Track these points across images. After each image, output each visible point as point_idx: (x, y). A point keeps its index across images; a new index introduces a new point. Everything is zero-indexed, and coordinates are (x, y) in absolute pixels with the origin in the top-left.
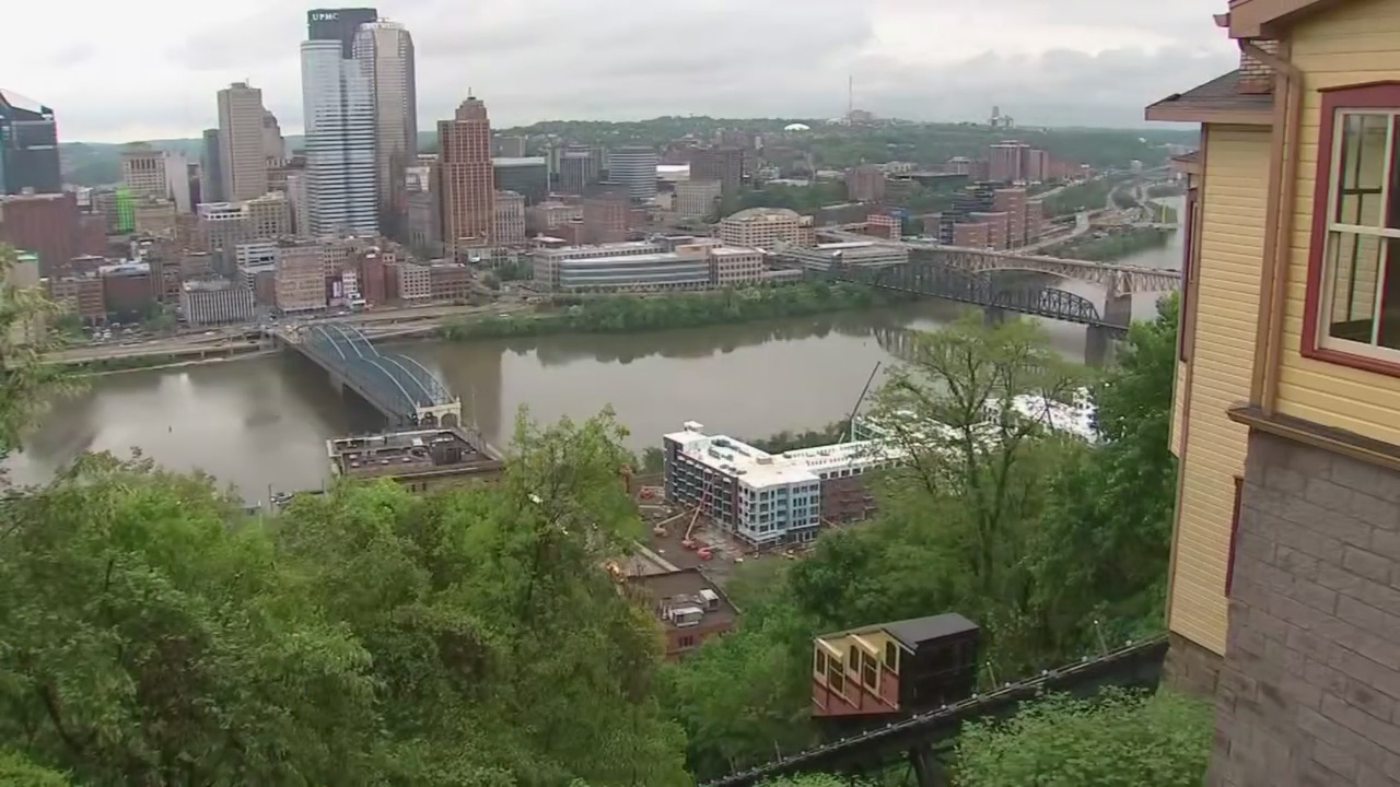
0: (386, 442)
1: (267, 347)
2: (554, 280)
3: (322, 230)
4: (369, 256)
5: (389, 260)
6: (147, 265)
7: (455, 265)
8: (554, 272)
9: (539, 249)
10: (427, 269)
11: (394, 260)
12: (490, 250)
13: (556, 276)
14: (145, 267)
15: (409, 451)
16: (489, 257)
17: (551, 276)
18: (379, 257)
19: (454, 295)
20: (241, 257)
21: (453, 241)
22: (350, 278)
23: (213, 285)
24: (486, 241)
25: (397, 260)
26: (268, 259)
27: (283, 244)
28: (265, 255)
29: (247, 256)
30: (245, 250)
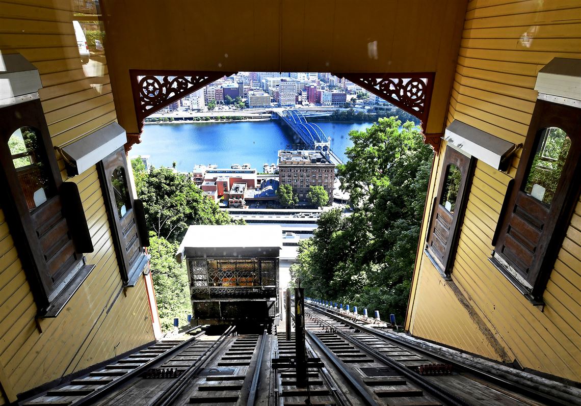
0: (298, 153)
1: (274, 117)
4: (312, 87)
5: (319, 89)
7: (341, 93)
10: (331, 93)
11: (321, 89)
12: (356, 88)
14: (237, 86)
16: (355, 90)
18: (315, 87)
19: (340, 104)
22: (305, 94)
26: (278, 85)
27: (282, 80)
28: (278, 84)
29: (272, 84)
30: (272, 82)
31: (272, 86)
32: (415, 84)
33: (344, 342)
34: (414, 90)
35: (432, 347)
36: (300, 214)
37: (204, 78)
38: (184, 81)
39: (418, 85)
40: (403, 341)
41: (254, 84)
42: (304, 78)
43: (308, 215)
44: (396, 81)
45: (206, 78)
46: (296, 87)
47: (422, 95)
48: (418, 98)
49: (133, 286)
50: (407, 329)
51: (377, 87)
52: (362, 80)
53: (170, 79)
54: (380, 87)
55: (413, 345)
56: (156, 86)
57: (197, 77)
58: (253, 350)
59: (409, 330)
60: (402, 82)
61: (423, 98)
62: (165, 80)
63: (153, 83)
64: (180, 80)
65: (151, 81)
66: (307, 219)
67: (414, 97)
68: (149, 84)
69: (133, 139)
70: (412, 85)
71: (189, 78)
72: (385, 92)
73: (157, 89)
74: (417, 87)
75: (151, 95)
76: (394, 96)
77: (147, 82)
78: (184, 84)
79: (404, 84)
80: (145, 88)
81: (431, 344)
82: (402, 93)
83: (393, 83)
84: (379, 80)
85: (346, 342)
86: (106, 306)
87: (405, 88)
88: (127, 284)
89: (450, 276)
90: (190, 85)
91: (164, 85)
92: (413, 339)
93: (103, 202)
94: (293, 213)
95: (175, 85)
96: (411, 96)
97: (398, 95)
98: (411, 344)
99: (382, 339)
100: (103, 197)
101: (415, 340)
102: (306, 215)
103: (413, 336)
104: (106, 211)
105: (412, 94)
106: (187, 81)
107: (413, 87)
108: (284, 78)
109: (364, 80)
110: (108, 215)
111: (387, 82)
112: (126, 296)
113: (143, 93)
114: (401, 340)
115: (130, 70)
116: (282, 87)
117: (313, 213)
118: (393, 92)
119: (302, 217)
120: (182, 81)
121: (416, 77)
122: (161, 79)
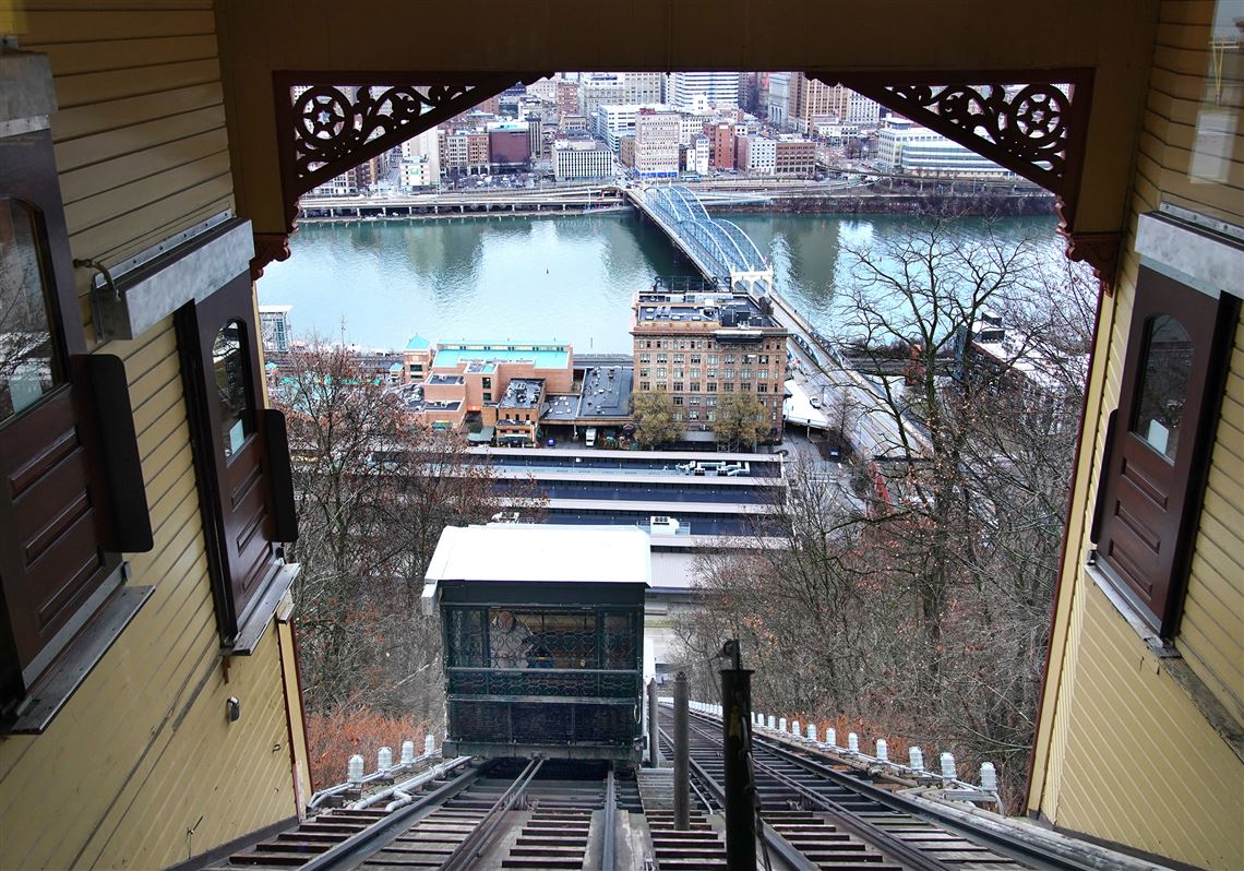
0: (684, 300)
1: (621, 204)
2: (897, 161)
3: (686, 101)
4: (722, 127)
5: (741, 132)
6: (527, 123)
7: (802, 141)
8: (897, 154)
9: (886, 129)
10: (775, 142)
11: (746, 132)
12: (840, 128)
13: (900, 157)
14: (525, 126)
15: (702, 311)
16: (839, 135)
17: (894, 157)
18: (732, 128)
19: (798, 169)
20: (612, 121)
21: (807, 117)
22: (704, 147)
23: (579, 145)
24: (837, 119)
25: (749, 133)
26: (633, 124)
27: (643, 111)
28: (633, 121)
29: (616, 121)
30: (616, 116)
31: (616, 126)
32: (1039, 98)
33: (847, 838)
34: (1037, 117)
35: (1121, 863)
36: (692, 464)
37: (463, 90)
38: (410, 99)
39: (1047, 101)
40: (1030, 843)
41: (569, 121)
42: (701, 105)
43: (714, 469)
44: (985, 91)
45: (468, 88)
46: (681, 128)
47: (1058, 130)
48: (1048, 138)
49: (246, 653)
50: (1033, 805)
51: (933, 108)
52: (890, 89)
53: (377, 92)
54: (941, 108)
55: (1063, 855)
56: (339, 110)
57: (446, 88)
58: (582, 854)
59: (1040, 809)
60: (1002, 93)
61: (1063, 136)
62: (363, 95)
63: (331, 104)
64: (401, 96)
65: (324, 100)
66: (711, 479)
67: (1037, 134)
68: (318, 107)
69: (271, 248)
70: (1031, 102)
71: (424, 91)
72: (955, 121)
73: (340, 119)
74: (1044, 106)
75: (324, 135)
76: (980, 131)
77: (315, 102)
78: (411, 105)
79: (1009, 99)
80: (308, 116)
81: (1117, 856)
82: (1002, 123)
83: (978, 98)
84: (936, 91)
85: (854, 841)
86: (173, 709)
87: (1010, 111)
88: (234, 646)
89: (1174, 647)
90: (425, 109)
91: (358, 108)
92: (1057, 837)
93: (184, 413)
94: (672, 463)
95: (387, 109)
96: (1030, 132)
97: (992, 129)
98: (1054, 851)
99: (960, 835)
100: (186, 402)
101: (1066, 841)
102: (708, 468)
103: (1056, 829)
104: (190, 440)
105: (1032, 126)
106: (419, 98)
107: (1033, 106)
108: (649, 106)
109: (896, 90)
110: (193, 450)
111: (959, 95)
112: (227, 682)
113: (303, 130)
114: (1022, 840)
115: (274, 72)
116: (644, 128)
117: (728, 462)
118: (977, 120)
119: (696, 474)
120: (406, 97)
121: (1040, 80)
122: (349, 93)
